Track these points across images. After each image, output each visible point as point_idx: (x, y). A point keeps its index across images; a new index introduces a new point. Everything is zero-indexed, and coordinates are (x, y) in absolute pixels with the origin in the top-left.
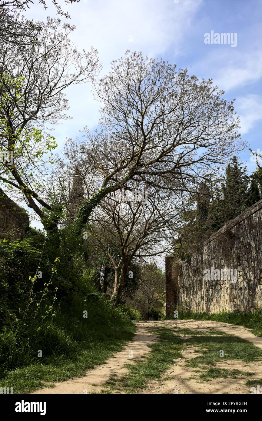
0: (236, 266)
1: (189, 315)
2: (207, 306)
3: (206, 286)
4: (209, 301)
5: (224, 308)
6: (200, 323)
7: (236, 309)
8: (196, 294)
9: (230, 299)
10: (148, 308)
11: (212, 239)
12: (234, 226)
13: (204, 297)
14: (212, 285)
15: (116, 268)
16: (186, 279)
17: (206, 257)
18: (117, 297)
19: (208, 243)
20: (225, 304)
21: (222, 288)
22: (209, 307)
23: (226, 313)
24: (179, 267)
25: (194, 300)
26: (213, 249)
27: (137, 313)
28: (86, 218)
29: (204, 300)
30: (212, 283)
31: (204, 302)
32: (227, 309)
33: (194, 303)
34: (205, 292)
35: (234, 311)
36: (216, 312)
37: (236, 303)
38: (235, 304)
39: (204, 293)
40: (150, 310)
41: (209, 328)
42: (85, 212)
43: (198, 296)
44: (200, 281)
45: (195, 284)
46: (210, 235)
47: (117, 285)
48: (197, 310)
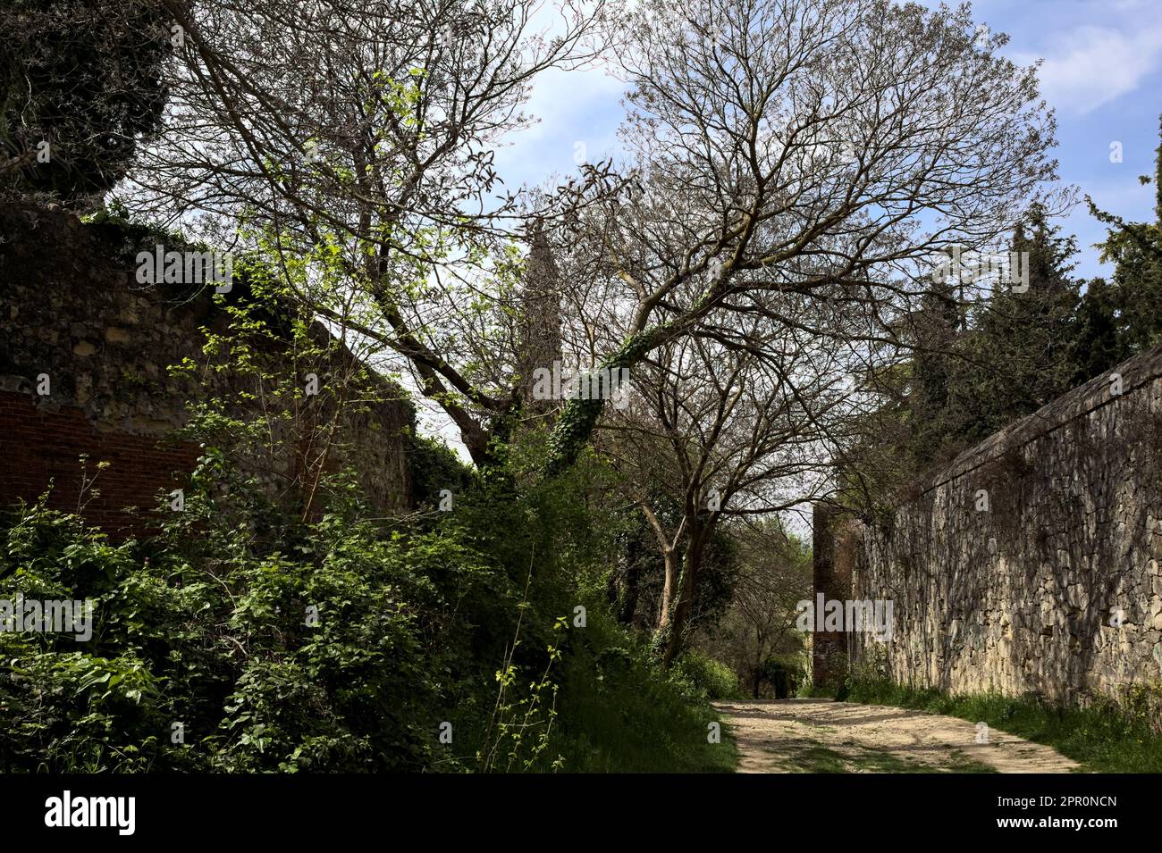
0: (1033, 560)
1: (887, 692)
2: (944, 670)
3: (941, 609)
4: (949, 654)
5: (994, 680)
6: (922, 726)
7: (1033, 689)
8: (909, 629)
9: (1014, 658)
10: (755, 653)
11: (960, 469)
12: (1031, 440)
13: (935, 641)
14: (960, 611)
15: (668, 549)
16: (878, 580)
17: (939, 520)
18: (672, 636)
19: (948, 481)
20: (999, 671)
21: (990, 621)
22: (949, 675)
23: (1001, 696)
24: (857, 543)
25: (904, 647)
26: (963, 503)
27: (724, 674)
28: (588, 423)
29: (932, 651)
30: (959, 602)
31: (934, 658)
32: (1005, 685)
33: (902, 656)
34: (936, 628)
35: (1026, 694)
36: (970, 691)
37: (1033, 670)
38: (1029, 675)
39: (932, 630)
40: (762, 659)
41: (948, 746)
42: (584, 406)
43: (913, 636)
44: (921, 591)
45: (906, 598)
46: (953, 456)
47: (671, 601)
48: (910, 678)
